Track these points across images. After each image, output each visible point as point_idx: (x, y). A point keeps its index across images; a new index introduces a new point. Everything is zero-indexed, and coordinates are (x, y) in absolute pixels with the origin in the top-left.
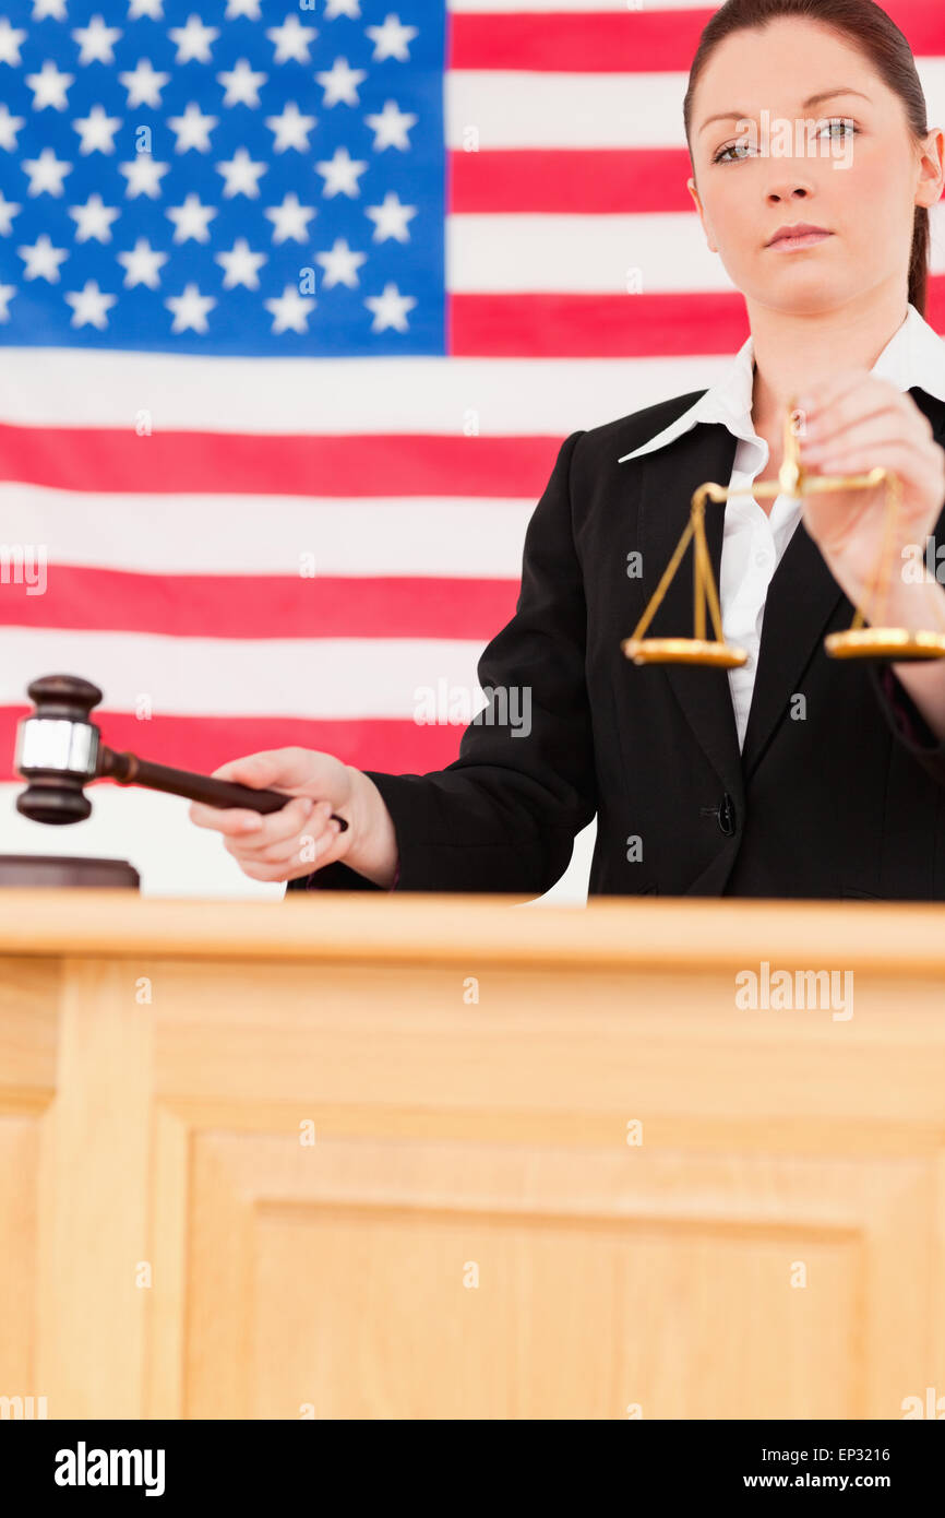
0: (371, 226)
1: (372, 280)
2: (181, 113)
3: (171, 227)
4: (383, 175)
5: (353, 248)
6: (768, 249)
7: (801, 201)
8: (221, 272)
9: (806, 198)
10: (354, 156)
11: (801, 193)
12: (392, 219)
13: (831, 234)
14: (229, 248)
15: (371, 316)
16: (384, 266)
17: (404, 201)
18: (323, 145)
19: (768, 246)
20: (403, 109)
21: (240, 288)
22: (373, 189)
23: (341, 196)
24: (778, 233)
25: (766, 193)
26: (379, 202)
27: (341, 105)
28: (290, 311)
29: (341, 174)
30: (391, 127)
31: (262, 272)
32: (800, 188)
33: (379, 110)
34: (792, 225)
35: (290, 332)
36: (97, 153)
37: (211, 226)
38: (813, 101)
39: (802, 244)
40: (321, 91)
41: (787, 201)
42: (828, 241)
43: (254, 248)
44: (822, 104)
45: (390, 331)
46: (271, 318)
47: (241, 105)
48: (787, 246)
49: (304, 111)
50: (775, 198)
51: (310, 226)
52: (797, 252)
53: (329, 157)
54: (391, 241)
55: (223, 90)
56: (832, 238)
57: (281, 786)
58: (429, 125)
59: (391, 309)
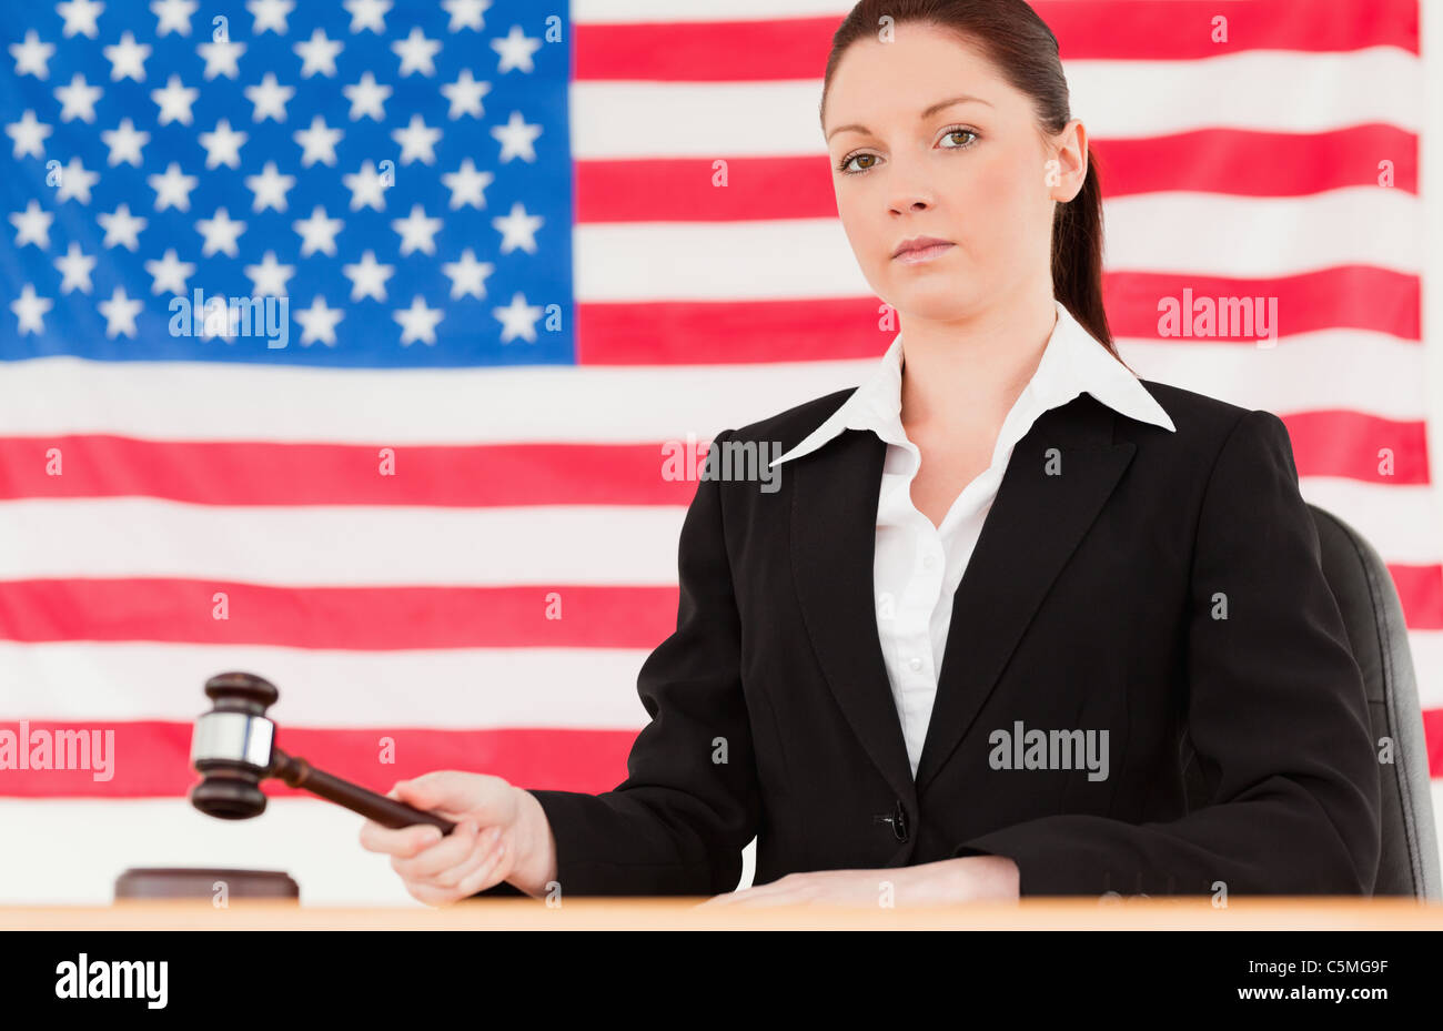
0: (498, 237)
1: (499, 291)
2: (307, 126)
3: (299, 240)
4: (510, 186)
5: (480, 259)
6: (894, 260)
7: (921, 213)
8: (349, 285)
9: (926, 209)
10: (480, 167)
11: (921, 206)
12: (519, 230)
13: (954, 244)
14: (357, 260)
15: (500, 327)
16: (513, 277)
17: (530, 212)
18: (449, 156)
19: (895, 257)
20: (528, 121)
21: (369, 299)
22: (500, 199)
23: (468, 207)
24: (901, 246)
25: (887, 208)
26: (506, 212)
27: (467, 116)
28: (419, 322)
29: (468, 186)
30: (517, 139)
31: (389, 285)
32: (919, 201)
33: (505, 122)
34: (913, 238)
35: (419, 343)
36: (223, 167)
37: (338, 238)
38: (932, 111)
39: (928, 257)
40: (447, 103)
41: (908, 215)
42: (951, 253)
43: (381, 260)
44: (940, 113)
45: (519, 340)
46: (399, 329)
47: (366, 118)
48: (912, 259)
49: (429, 124)
50: (895, 212)
51: (437, 237)
52: (920, 266)
53: (455, 168)
54: (519, 251)
55: (348, 104)
56: (954, 248)
57: (447, 811)
58: (554, 135)
59: (518, 319)
